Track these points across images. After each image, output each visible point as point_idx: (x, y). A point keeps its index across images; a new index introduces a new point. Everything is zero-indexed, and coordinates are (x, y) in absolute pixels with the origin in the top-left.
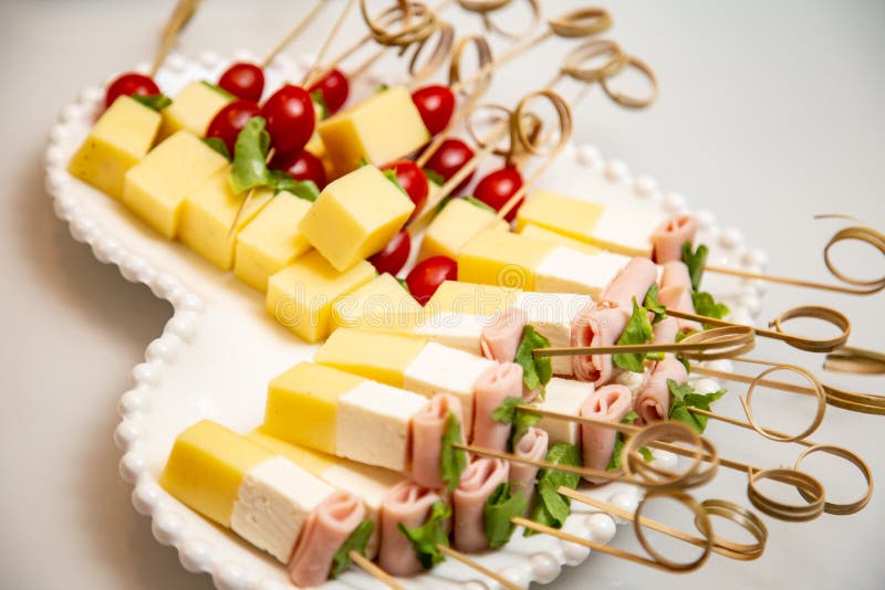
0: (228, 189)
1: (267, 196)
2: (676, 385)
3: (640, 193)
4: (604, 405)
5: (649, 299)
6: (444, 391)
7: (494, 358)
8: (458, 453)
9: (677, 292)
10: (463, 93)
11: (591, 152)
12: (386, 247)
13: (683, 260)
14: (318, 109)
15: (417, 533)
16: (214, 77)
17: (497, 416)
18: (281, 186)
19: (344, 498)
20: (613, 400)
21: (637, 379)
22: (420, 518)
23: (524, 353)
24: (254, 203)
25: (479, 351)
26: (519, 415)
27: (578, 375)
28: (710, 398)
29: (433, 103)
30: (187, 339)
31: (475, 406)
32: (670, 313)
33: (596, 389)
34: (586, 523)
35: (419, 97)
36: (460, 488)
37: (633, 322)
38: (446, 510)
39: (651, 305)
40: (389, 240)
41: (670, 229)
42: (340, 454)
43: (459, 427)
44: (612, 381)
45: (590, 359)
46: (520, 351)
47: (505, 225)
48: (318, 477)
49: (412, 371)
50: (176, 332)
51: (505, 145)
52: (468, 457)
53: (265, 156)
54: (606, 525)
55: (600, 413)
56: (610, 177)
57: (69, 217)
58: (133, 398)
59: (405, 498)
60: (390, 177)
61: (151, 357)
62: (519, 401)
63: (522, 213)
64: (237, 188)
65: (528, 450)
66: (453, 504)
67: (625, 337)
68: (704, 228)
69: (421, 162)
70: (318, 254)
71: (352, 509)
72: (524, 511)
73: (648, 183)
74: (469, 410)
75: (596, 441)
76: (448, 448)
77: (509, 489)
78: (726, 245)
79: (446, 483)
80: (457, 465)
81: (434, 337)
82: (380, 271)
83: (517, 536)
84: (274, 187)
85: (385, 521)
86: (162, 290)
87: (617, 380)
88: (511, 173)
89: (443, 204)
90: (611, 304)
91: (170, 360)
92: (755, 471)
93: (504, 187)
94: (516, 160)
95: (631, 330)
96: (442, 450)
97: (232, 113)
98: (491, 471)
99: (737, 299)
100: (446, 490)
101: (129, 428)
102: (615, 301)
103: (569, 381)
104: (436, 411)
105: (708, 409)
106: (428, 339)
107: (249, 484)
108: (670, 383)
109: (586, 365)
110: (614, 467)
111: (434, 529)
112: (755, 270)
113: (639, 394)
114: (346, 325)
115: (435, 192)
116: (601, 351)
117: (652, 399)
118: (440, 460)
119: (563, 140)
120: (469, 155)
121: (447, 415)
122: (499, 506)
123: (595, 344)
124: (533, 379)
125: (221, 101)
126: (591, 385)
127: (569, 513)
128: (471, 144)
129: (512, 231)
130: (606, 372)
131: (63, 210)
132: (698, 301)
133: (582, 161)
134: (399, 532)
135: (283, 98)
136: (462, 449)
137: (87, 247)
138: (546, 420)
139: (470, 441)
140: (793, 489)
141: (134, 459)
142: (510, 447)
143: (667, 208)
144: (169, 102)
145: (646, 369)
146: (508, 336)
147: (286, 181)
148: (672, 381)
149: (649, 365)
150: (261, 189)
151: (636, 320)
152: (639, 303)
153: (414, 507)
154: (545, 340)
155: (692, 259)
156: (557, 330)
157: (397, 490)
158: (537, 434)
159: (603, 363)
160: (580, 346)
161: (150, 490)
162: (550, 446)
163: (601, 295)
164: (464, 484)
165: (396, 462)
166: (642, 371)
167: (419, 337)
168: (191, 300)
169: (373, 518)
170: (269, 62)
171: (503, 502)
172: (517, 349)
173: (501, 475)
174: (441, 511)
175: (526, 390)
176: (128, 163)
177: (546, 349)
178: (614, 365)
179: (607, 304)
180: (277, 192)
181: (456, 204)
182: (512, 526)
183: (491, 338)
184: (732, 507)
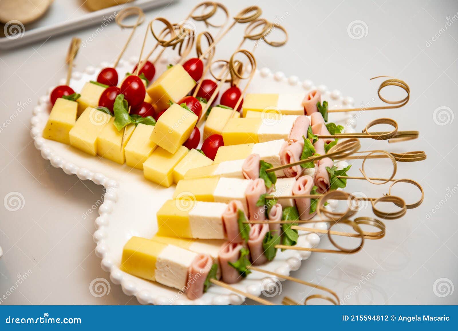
0: (115, 129)
1: (133, 127)
2: (330, 168)
3: (292, 84)
4: (302, 187)
5: (309, 134)
6: (233, 199)
7: (250, 178)
8: (247, 226)
9: (319, 126)
10: (205, 59)
11: (266, 71)
12: (190, 137)
13: (318, 111)
14: (144, 82)
15: (236, 264)
16: (95, 78)
17: (258, 205)
18: (137, 122)
19: (202, 257)
20: (305, 183)
21: (313, 171)
22: (236, 257)
23: (263, 173)
24: (128, 132)
25: (244, 178)
26: (267, 201)
27: (288, 176)
28: (345, 170)
29: (193, 67)
30: (115, 201)
31: (248, 202)
32: (319, 137)
33: (297, 179)
34: (307, 239)
35: (186, 66)
36: (250, 239)
37: (305, 147)
38: (246, 251)
39: (310, 136)
40: (190, 134)
41: (309, 99)
42: (195, 237)
43: (243, 214)
44: (303, 174)
45: (291, 168)
46: (260, 172)
47: (238, 114)
48: (188, 249)
49: (217, 193)
50: (110, 199)
51: (229, 77)
52: (250, 225)
53: (128, 111)
54: (315, 238)
55: (301, 191)
56: (277, 79)
57: (49, 158)
58: (99, 234)
59: (228, 250)
60: (184, 107)
61: (102, 213)
62: (265, 195)
63: (244, 106)
64: (119, 128)
65: (275, 215)
66: (249, 247)
67: (303, 154)
68: (323, 93)
69: (195, 95)
70: (161, 148)
71: (206, 261)
72: (279, 242)
73: (294, 78)
74: (245, 204)
75: (303, 203)
76: (241, 225)
77: (271, 234)
78: (334, 98)
79: (244, 239)
80: (247, 231)
81: (222, 175)
82: (190, 149)
83: (279, 253)
84: (135, 123)
85: (222, 262)
86: (99, 181)
87: (305, 173)
88: (234, 89)
89: (209, 111)
90: (293, 140)
91: (110, 213)
92: (374, 200)
93: (233, 96)
94: (235, 83)
95: (306, 150)
96: (239, 226)
97: (108, 94)
98: (261, 229)
99: (345, 121)
100: (244, 242)
101: (101, 247)
102: (295, 139)
103: (284, 179)
104: (232, 210)
105: (345, 175)
106: (219, 176)
107: (160, 261)
108: (327, 168)
109: (290, 171)
110: (312, 211)
111: (244, 260)
112: (350, 107)
113: (315, 176)
114: (182, 178)
115: (205, 107)
116: (295, 164)
117: (321, 178)
118: (239, 230)
119: (253, 70)
120: (215, 86)
121: (237, 210)
122: (268, 243)
123: (292, 162)
124: (269, 182)
125: (101, 89)
126: (294, 179)
127: (298, 236)
128: (214, 80)
129: (242, 116)
130: (299, 172)
131: (46, 156)
132: (329, 127)
133: (263, 75)
134: (229, 266)
135: (129, 83)
136: (248, 223)
137: (61, 170)
138: (279, 200)
139: (249, 217)
140: (392, 204)
141: (107, 261)
142: (267, 216)
143: (306, 88)
144: (79, 96)
145: (315, 165)
146: (254, 167)
147: (139, 119)
148: (328, 167)
149: (316, 163)
150: (129, 125)
151: (307, 146)
152: (306, 137)
153: (233, 253)
154: (270, 164)
155: (322, 109)
156: (274, 159)
157: (224, 247)
158: (277, 206)
159: (298, 169)
160: (286, 164)
161: (117, 273)
162: (283, 209)
163: (288, 137)
164: (251, 237)
165: (220, 235)
166: (314, 167)
167: (215, 177)
168: (112, 183)
169: (216, 262)
170: (117, 64)
171: (270, 241)
172: (259, 172)
173: (266, 229)
174: (245, 252)
175: (267, 188)
176: (69, 128)
177: (272, 168)
178: (302, 167)
179: (292, 141)
180: (136, 125)
181: (215, 109)
182: (276, 249)
183: (247, 170)
184: (368, 219)
